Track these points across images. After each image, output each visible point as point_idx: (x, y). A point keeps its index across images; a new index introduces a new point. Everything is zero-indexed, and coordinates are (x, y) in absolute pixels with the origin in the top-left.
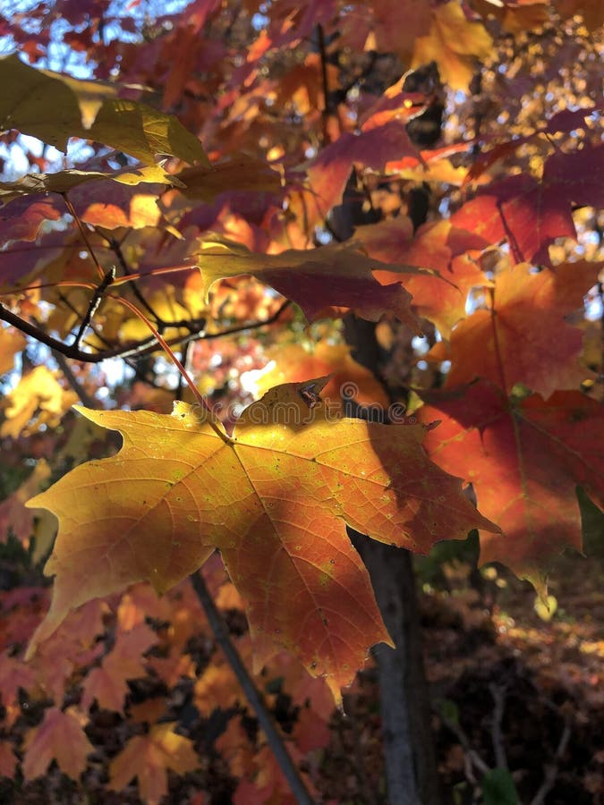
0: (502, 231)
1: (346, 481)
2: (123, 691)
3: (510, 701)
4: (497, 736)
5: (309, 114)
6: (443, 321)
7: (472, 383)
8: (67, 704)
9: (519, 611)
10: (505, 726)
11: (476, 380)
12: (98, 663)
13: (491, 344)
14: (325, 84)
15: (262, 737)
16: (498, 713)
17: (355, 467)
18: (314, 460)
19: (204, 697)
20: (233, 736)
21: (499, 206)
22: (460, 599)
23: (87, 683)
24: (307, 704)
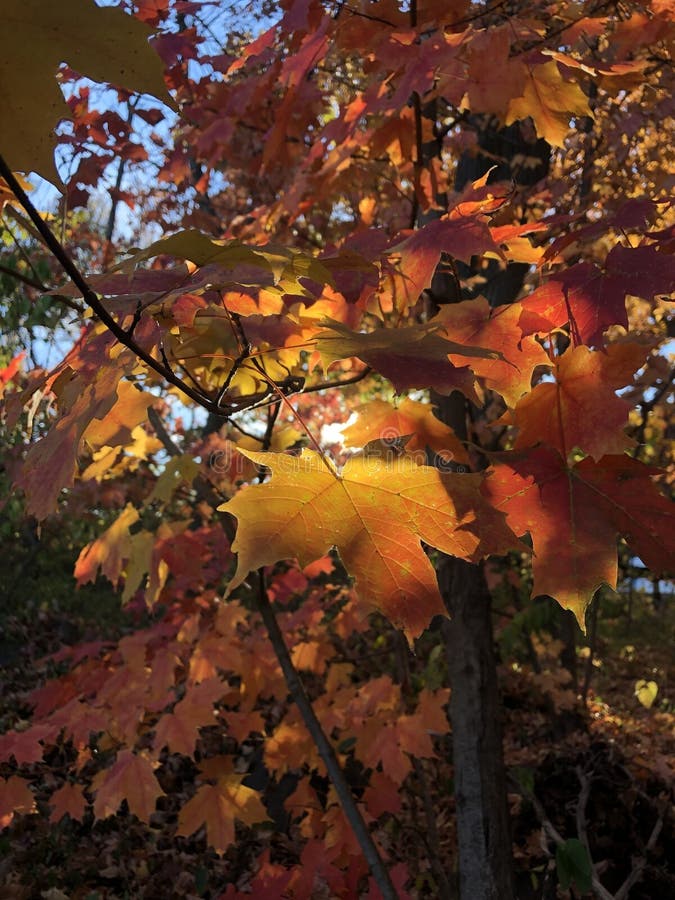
0: (567, 316)
1: (422, 511)
2: (194, 737)
3: (597, 787)
4: (581, 821)
5: (401, 166)
6: (510, 394)
7: (535, 447)
8: (138, 748)
9: (617, 697)
10: (590, 811)
11: (539, 444)
12: (170, 709)
13: (555, 412)
14: (419, 136)
15: (333, 796)
16: (583, 797)
17: (428, 500)
18: (399, 495)
19: (274, 756)
20: (303, 795)
21: (565, 291)
22: (550, 679)
23: (158, 728)
24: (380, 768)
